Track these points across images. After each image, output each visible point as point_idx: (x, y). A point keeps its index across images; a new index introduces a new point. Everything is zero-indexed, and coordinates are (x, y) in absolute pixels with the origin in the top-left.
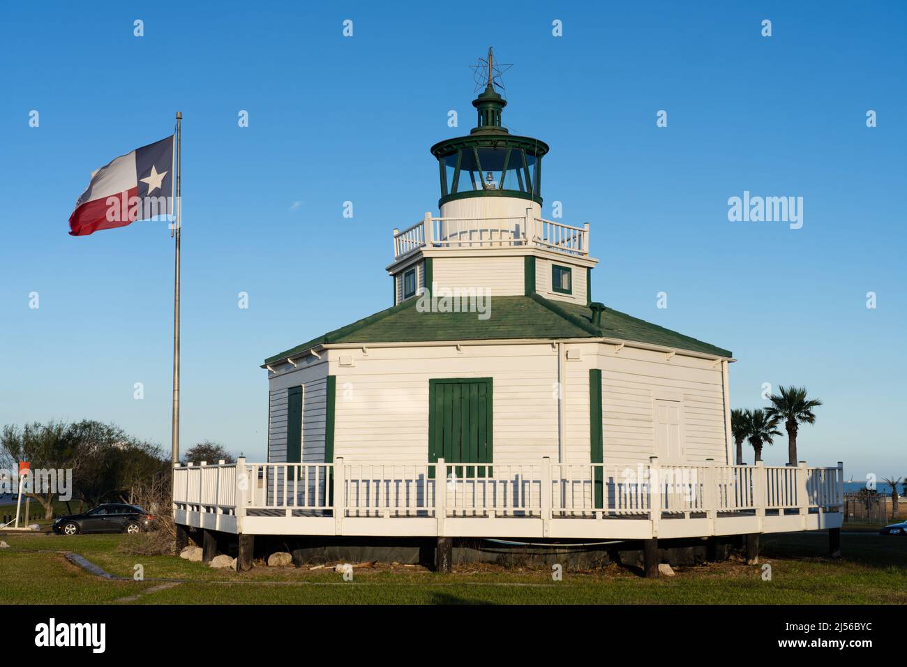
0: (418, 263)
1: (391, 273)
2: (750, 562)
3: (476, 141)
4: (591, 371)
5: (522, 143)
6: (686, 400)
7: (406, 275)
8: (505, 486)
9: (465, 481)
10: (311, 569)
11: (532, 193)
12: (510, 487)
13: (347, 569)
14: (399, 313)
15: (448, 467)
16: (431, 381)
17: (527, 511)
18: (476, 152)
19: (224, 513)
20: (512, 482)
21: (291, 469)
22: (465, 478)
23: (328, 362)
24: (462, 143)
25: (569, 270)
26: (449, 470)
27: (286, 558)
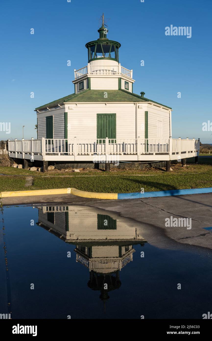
0: (85, 79)
1: (74, 83)
2: (184, 166)
3: (102, 42)
4: (145, 112)
5: (115, 44)
6: (163, 121)
7: (80, 83)
8: (120, 146)
9: (111, 144)
10: (66, 171)
11: (116, 59)
12: (121, 146)
13: (77, 171)
14: (83, 94)
15: (109, 140)
16: (97, 114)
17: (126, 153)
18: (101, 45)
19: (25, 154)
20: (122, 144)
21: (49, 141)
22: (111, 143)
23: (65, 108)
24: (97, 42)
25: (128, 83)
26: (109, 141)
27: (53, 167)
